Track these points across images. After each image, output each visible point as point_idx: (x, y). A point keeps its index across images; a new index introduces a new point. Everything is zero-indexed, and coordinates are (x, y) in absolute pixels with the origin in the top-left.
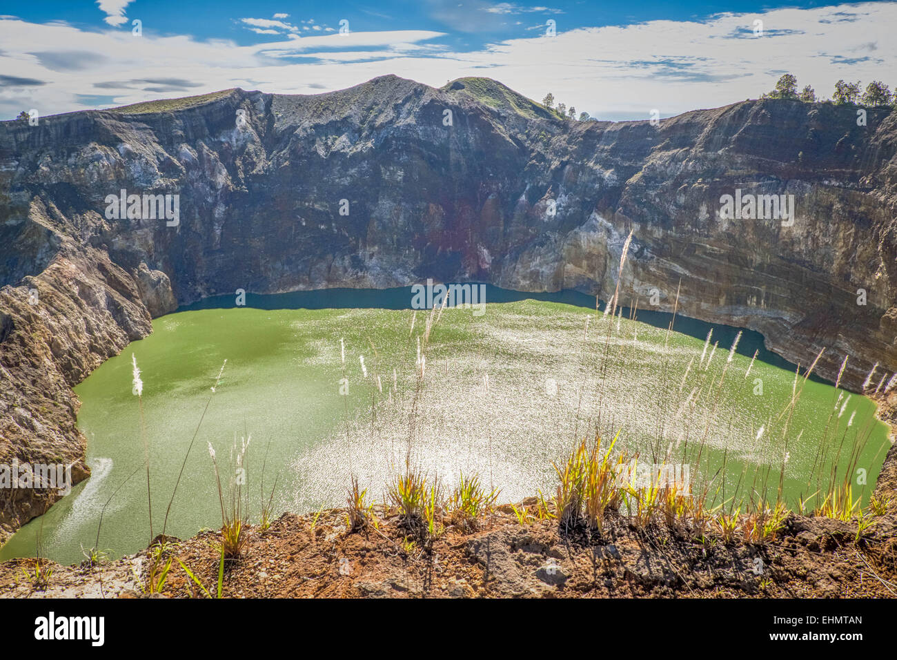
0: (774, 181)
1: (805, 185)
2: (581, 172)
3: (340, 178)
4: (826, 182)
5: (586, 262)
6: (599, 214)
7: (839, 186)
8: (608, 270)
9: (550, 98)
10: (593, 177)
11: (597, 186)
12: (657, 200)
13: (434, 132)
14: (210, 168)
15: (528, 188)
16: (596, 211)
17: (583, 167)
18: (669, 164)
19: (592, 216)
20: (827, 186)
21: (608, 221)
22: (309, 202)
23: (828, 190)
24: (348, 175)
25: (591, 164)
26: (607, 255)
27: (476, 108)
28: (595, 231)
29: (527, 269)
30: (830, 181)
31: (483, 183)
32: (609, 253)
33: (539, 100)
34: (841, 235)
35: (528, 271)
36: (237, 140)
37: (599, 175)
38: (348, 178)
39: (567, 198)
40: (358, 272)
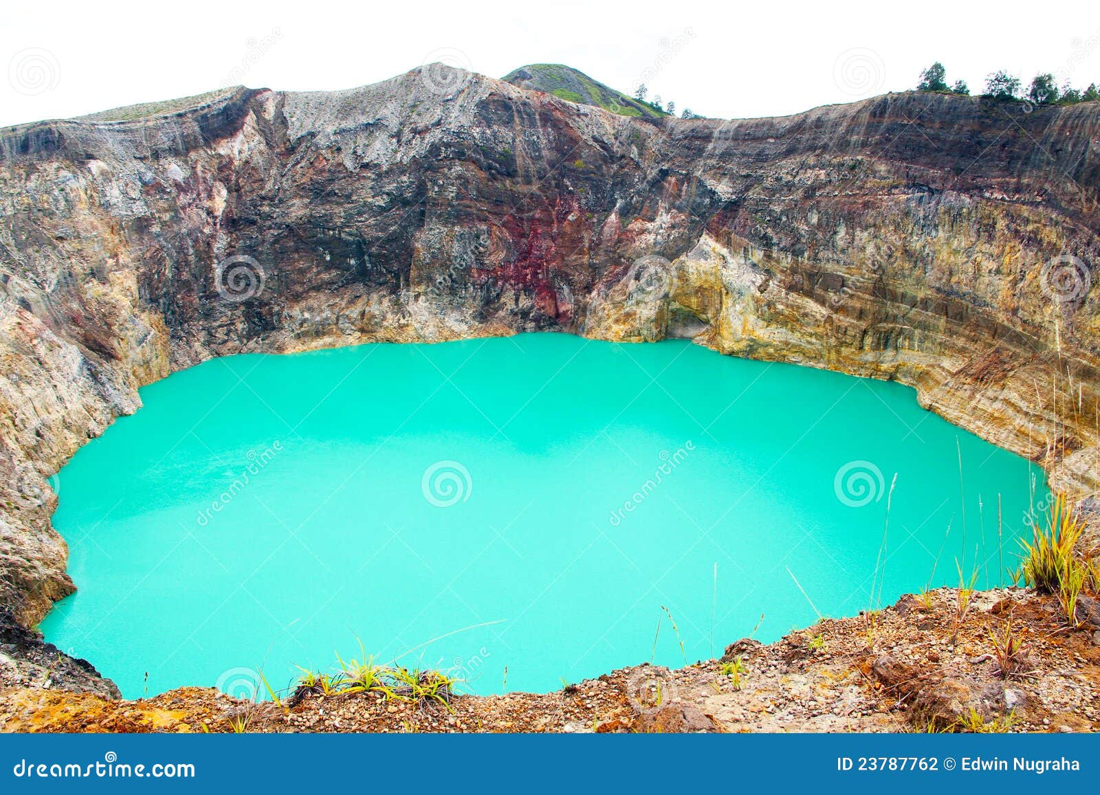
0: (926, 193)
1: (963, 197)
2: (686, 184)
3: (373, 197)
4: (987, 195)
5: (696, 300)
6: (711, 237)
7: (1003, 199)
8: (724, 309)
9: (642, 90)
10: (702, 189)
11: (707, 201)
12: (784, 219)
13: (494, 135)
14: (206, 189)
15: (618, 205)
16: (707, 234)
17: (688, 178)
18: (797, 173)
19: (702, 240)
20: (988, 199)
21: (724, 245)
22: (334, 230)
23: (989, 204)
24: (384, 193)
25: (698, 174)
26: (723, 289)
27: (549, 103)
28: (706, 259)
29: (620, 310)
30: (992, 194)
31: (561, 200)
32: (725, 286)
33: (630, 93)
34: (1007, 259)
35: (623, 312)
36: (240, 152)
37: (709, 187)
38: (385, 197)
39: (669, 217)
40: (399, 320)
